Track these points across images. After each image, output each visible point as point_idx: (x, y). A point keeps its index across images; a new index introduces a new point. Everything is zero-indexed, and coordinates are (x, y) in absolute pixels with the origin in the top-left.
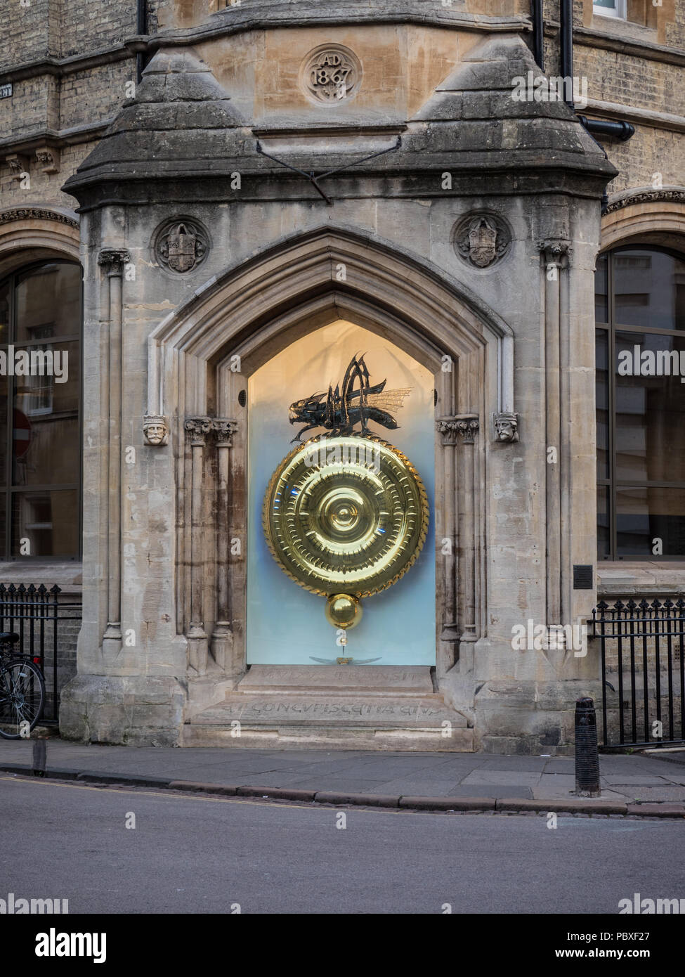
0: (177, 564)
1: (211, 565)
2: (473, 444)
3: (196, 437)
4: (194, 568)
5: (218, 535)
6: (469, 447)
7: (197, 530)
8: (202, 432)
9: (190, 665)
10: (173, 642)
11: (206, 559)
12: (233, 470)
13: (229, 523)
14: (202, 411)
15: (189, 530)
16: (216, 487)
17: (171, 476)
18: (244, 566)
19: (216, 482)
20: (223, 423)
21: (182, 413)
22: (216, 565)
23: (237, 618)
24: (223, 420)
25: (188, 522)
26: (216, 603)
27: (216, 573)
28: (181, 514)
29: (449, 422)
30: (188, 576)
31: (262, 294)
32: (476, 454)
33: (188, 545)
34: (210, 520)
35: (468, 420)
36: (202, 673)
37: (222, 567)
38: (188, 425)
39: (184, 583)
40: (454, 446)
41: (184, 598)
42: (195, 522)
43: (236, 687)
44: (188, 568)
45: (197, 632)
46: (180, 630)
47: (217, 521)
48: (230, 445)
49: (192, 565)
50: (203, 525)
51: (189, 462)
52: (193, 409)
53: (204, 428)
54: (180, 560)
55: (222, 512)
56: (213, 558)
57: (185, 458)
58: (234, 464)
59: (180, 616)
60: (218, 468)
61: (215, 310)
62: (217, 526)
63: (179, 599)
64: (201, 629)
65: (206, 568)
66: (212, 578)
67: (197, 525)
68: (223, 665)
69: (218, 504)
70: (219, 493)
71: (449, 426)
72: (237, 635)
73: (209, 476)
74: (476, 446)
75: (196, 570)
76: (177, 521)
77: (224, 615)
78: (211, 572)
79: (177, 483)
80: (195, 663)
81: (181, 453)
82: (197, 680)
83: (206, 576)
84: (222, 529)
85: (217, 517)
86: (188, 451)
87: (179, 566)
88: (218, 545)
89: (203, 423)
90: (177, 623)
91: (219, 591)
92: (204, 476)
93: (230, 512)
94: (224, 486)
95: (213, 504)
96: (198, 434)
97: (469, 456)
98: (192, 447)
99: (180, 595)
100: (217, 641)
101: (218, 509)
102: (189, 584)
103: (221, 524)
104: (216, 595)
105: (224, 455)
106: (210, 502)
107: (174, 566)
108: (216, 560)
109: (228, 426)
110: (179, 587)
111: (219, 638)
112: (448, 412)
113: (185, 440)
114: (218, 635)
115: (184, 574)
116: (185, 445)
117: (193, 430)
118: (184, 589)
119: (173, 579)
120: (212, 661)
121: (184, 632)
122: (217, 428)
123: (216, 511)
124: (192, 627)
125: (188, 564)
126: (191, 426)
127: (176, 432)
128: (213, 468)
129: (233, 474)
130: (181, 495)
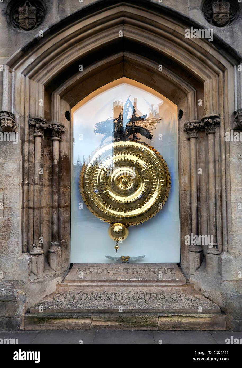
0: (23, 208)
1: (48, 209)
2: (214, 134)
3: (36, 131)
4: (35, 211)
5: (52, 191)
6: (212, 135)
7: (37, 187)
8: (41, 127)
9: (31, 272)
10: (19, 258)
11: (44, 205)
12: (62, 154)
13: (59, 184)
14: (41, 115)
15: (32, 187)
16: (51, 164)
17: (19, 152)
18: (68, 209)
19: (51, 160)
20: (55, 125)
21: (27, 115)
22: (51, 208)
23: (64, 239)
24: (55, 123)
25: (31, 182)
26: (51, 231)
27: (51, 213)
28: (26, 177)
29: (195, 123)
30: (31, 216)
31: (80, 44)
32: (217, 139)
33: (31, 197)
34: (47, 183)
35: (213, 118)
36: (41, 276)
37: (54, 210)
38: (31, 122)
39: (28, 220)
40: (196, 138)
41: (28, 229)
42: (36, 182)
43: (63, 281)
44: (31, 211)
45: (37, 250)
46: (25, 250)
47: (52, 183)
48: (60, 139)
49: (34, 208)
50: (42, 185)
51: (32, 146)
52: (35, 113)
53: (41, 124)
54: (25, 206)
55: (55, 177)
56: (49, 205)
57: (29, 143)
58: (63, 151)
59: (25, 241)
60: (52, 153)
61: (49, 51)
62: (51, 186)
63: (24, 230)
64: (40, 248)
65: (45, 210)
66: (49, 216)
67: (37, 184)
68: (55, 269)
69: (52, 173)
70: (53, 167)
71: (195, 125)
72: (64, 249)
73: (47, 157)
74: (216, 134)
75: (36, 212)
76: (23, 181)
77: (56, 238)
78: (48, 213)
79: (23, 157)
80: (35, 270)
81: (26, 139)
82: (36, 281)
83: (44, 215)
84: (55, 188)
85: (51, 180)
86: (31, 138)
87: (25, 210)
88: (52, 197)
89: (41, 121)
90: (23, 246)
91: (52, 223)
92: (42, 155)
93: (60, 178)
94: (56, 162)
95: (50, 173)
96: (38, 128)
97: (212, 140)
98: (35, 137)
99: (26, 227)
100: (51, 254)
101: (52, 176)
102: (32, 220)
103: (55, 184)
104: (51, 226)
105: (56, 144)
106: (47, 172)
107: (21, 210)
108: (51, 205)
109: (58, 126)
110: (24, 222)
111: (52, 252)
112: (193, 118)
113: (30, 131)
114: (52, 251)
115: (28, 214)
116: (29, 135)
117: (34, 126)
118: (28, 224)
119: (20, 218)
120: (48, 266)
121: (28, 251)
122: (51, 127)
123: (51, 177)
124: (34, 247)
125: (31, 208)
126: (33, 122)
127: (22, 125)
128: (49, 152)
129: (62, 156)
130: (26, 165)
